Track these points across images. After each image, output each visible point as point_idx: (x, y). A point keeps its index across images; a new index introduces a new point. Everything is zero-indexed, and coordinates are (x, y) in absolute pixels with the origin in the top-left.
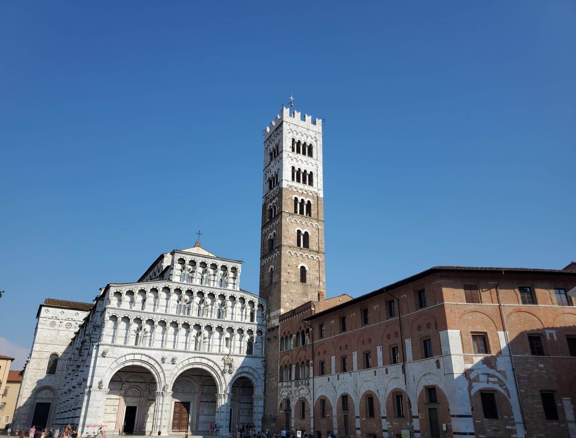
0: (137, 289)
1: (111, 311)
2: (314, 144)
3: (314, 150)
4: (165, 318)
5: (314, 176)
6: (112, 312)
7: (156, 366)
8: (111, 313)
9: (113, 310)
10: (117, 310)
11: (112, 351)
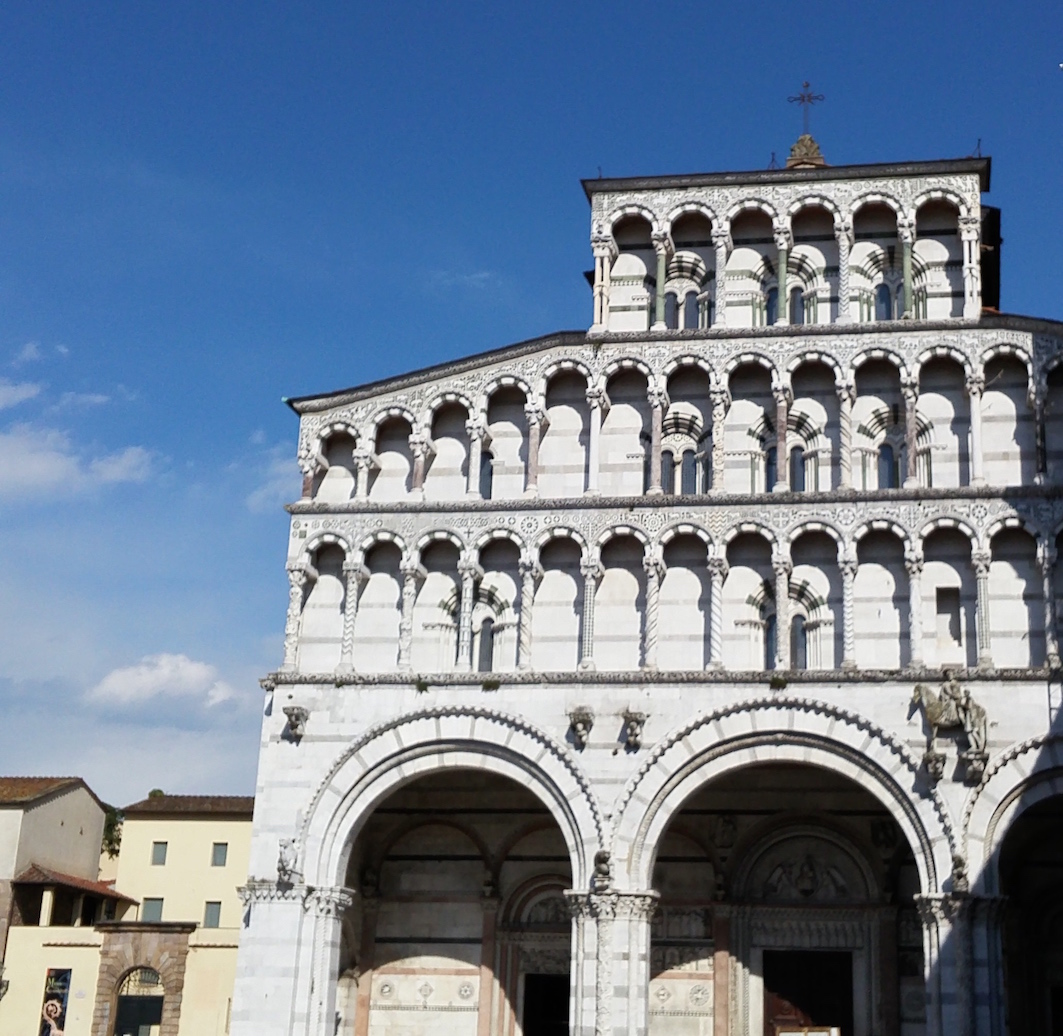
0: (420, 405)
1: (310, 523)
4: (571, 524)
6: (315, 526)
7: (549, 764)
8: (311, 532)
9: (321, 519)
10: (339, 517)
11: (328, 709)
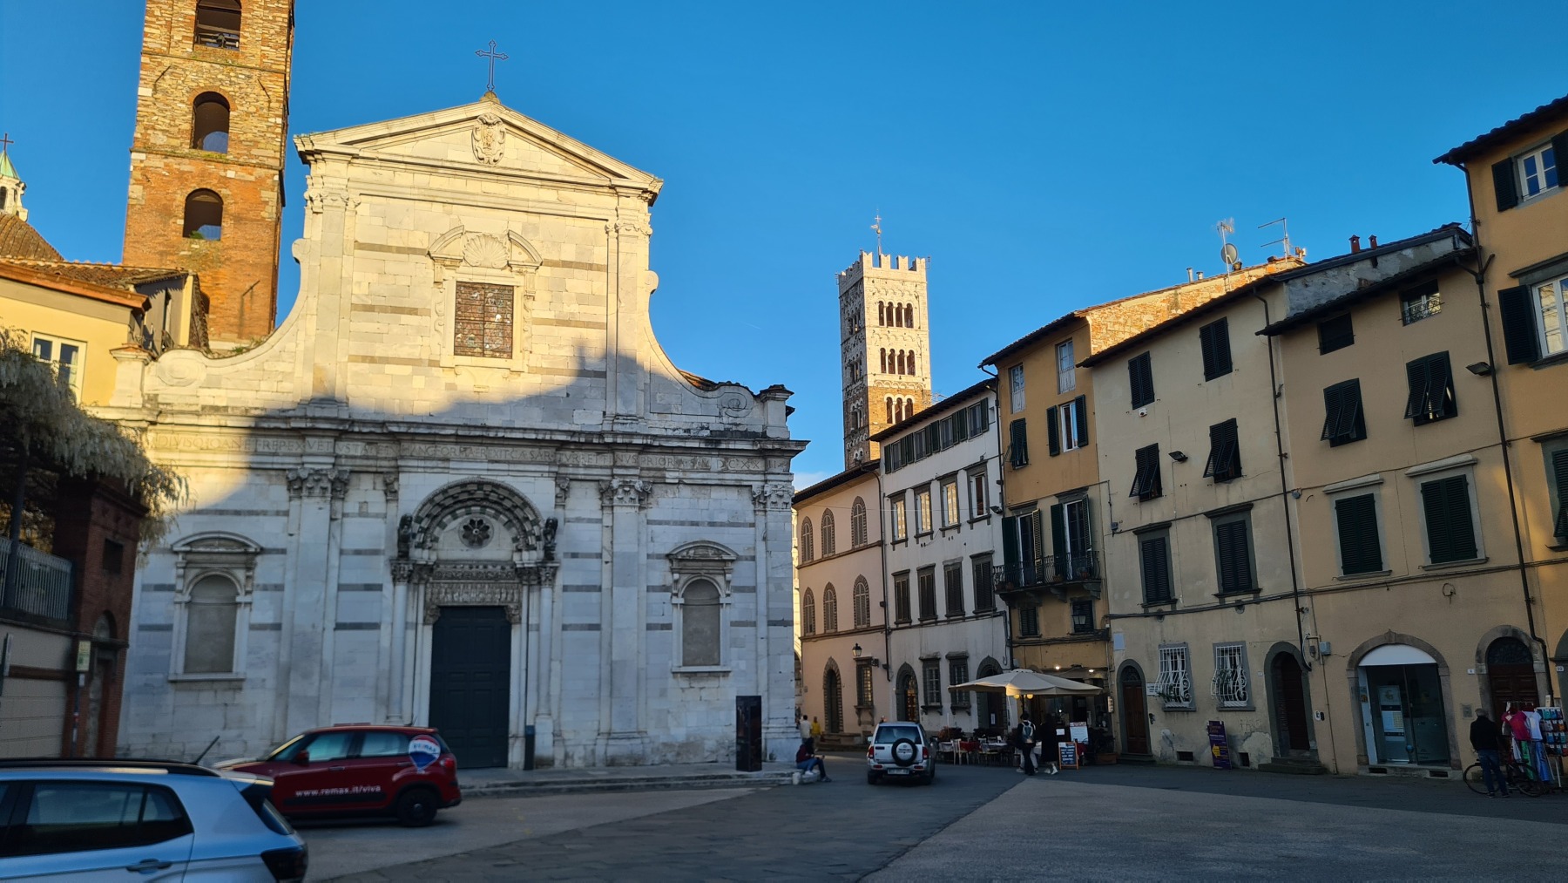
2: (914, 304)
3: (915, 313)
5: (916, 356)
